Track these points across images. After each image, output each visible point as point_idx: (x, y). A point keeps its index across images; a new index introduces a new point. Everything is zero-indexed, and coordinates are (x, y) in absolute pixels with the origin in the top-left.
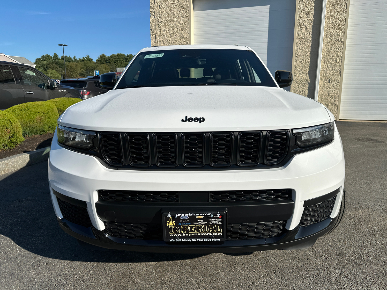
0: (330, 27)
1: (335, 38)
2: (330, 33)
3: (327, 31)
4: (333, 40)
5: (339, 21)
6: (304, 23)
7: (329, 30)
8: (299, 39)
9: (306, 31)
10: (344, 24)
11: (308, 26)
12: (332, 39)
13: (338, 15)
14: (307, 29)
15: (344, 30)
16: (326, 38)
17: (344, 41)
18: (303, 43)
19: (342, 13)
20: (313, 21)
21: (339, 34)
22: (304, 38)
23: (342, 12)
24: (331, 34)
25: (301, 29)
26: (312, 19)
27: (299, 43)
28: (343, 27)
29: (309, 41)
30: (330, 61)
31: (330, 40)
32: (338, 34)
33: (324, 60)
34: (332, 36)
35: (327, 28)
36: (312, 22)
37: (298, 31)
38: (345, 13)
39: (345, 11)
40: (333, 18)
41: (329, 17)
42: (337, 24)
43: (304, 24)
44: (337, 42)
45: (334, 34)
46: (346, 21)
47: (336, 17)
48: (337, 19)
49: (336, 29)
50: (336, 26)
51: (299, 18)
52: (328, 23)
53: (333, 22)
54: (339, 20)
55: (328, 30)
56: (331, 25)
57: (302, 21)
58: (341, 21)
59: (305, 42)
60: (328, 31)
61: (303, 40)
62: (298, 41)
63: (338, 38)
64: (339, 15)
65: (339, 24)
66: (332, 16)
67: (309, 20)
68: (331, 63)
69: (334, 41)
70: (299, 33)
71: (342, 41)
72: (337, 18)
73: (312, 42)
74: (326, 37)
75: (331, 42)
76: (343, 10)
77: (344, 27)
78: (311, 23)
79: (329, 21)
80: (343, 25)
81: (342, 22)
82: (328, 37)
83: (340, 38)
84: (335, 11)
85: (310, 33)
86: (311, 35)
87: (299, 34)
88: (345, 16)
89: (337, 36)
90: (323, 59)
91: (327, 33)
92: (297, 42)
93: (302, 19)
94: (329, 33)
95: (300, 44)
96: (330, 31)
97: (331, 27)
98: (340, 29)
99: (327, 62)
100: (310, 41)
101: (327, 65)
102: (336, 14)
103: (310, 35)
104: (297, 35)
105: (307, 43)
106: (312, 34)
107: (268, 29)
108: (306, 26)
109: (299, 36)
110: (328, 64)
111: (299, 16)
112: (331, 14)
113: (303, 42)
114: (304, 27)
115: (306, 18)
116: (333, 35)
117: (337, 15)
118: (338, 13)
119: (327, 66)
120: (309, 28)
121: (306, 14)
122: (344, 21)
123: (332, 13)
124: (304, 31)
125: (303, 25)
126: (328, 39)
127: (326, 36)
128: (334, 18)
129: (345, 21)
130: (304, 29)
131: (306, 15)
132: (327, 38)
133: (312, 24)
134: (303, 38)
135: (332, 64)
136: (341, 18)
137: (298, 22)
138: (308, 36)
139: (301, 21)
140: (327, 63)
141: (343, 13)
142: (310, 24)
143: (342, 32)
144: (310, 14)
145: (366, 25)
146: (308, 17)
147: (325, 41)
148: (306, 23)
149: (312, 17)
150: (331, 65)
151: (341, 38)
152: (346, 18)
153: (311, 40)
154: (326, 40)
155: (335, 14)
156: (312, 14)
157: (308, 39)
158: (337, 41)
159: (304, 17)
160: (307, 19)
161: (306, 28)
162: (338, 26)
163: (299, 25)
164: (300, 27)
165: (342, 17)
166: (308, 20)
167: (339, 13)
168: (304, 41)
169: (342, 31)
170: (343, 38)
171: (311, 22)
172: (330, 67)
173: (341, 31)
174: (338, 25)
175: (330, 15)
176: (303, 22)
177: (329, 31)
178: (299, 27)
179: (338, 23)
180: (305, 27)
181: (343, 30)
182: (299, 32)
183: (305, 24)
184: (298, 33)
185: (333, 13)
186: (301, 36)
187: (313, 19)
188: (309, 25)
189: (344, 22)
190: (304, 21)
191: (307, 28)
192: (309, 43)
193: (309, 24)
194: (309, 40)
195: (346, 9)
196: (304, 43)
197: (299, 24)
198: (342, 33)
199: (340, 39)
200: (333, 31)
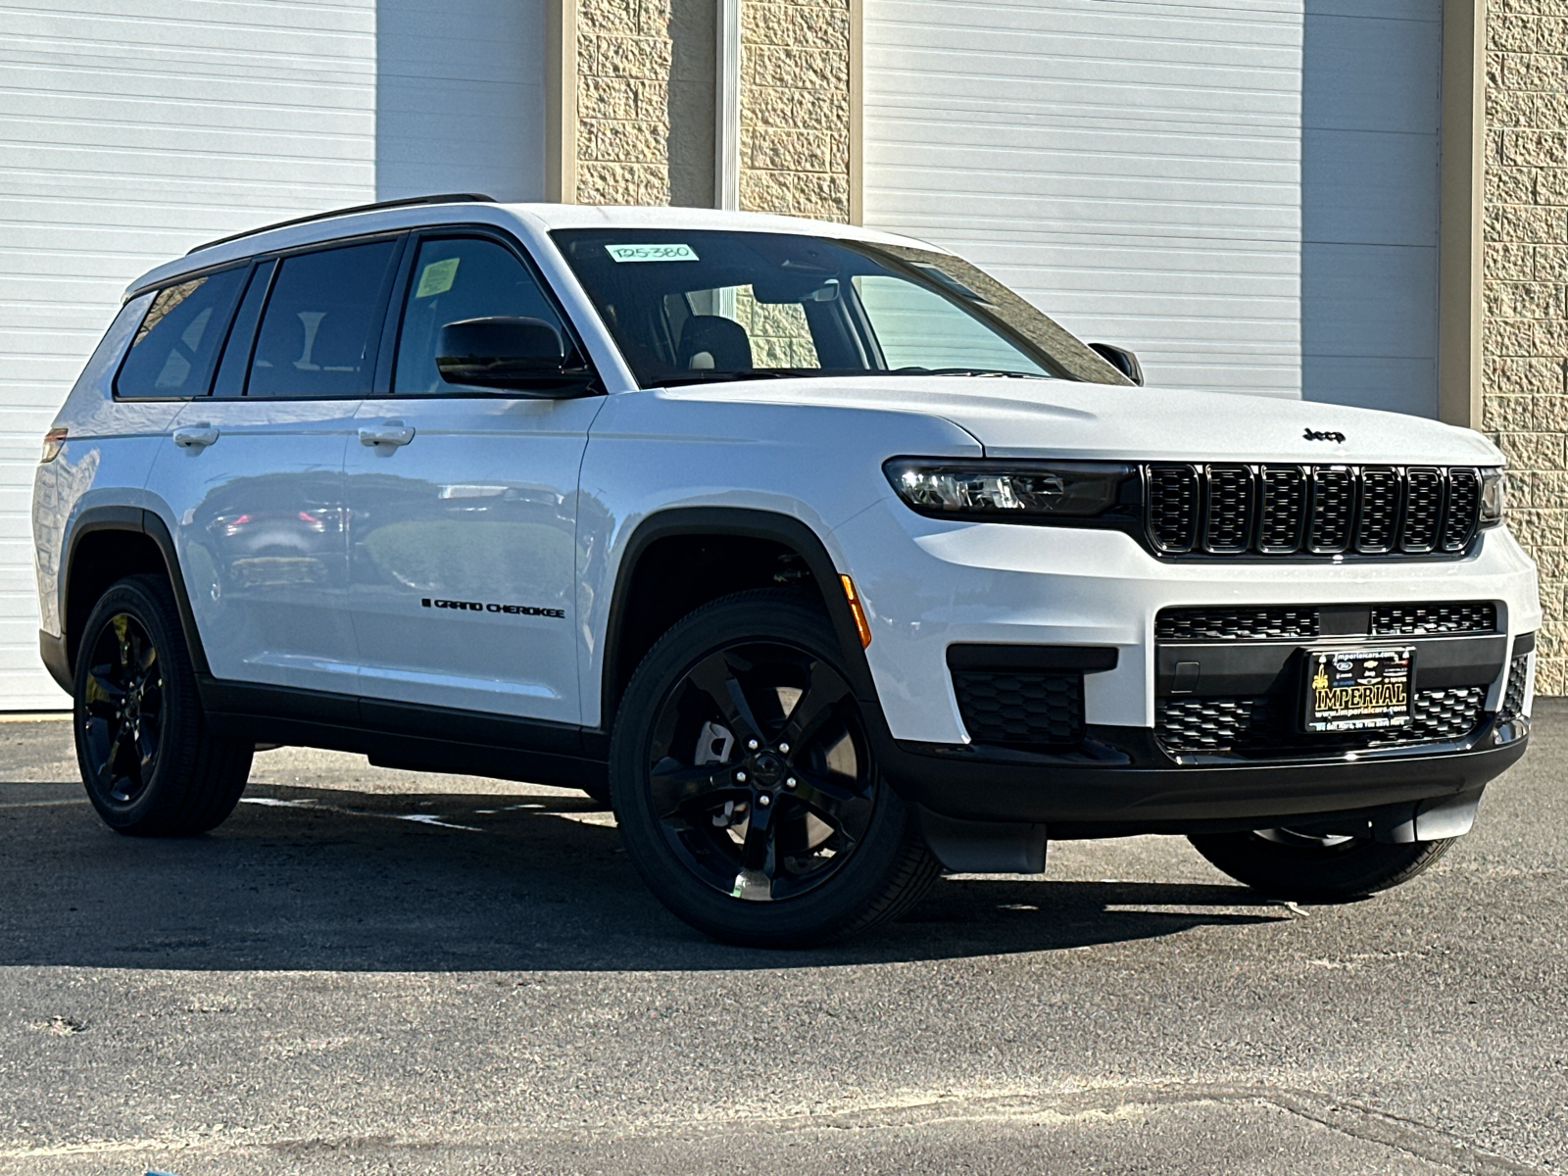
0: (770, 107)
1: (801, 175)
2: (773, 142)
3: (754, 131)
4: (788, 188)
5: (811, 73)
6: (617, 60)
7: (766, 122)
8: (597, 159)
9: (634, 116)
10: (844, 99)
11: (643, 84)
12: (785, 185)
13: (807, 42)
14: (636, 100)
15: (844, 133)
16: (748, 172)
17: (848, 200)
18: (621, 190)
19: (826, 32)
20: (670, 59)
21: (819, 152)
22: (622, 157)
23: (829, 24)
24: (775, 151)
25: (602, 100)
26: (665, 43)
27: (598, 190)
28: (838, 116)
29: (656, 182)
30: (784, 321)
31: (775, 189)
32: (816, 156)
33: (749, 310)
34: (782, 165)
35: (754, 112)
36: (665, 60)
37: (587, 108)
38: (842, 34)
39: (843, 21)
40: (783, 57)
41: (755, 42)
42: (806, 94)
43: (616, 69)
44: (810, 201)
45: (792, 150)
46: (850, 81)
47: (795, 48)
48: (804, 64)
49: (800, 124)
50: (801, 103)
51: (586, 28)
52: (755, 83)
53: (781, 80)
54: (815, 72)
55: (760, 123)
56: (770, 90)
57: (604, 45)
58: (824, 77)
59: (631, 187)
60: (761, 128)
61: (619, 171)
62: (588, 175)
63: (815, 181)
64: (811, 42)
65: (813, 92)
66: (772, 43)
67: (648, 50)
68: (791, 336)
69: (794, 197)
70: (592, 125)
71: (838, 201)
72: (800, 58)
73: (670, 189)
74: (753, 167)
75: (783, 198)
76: (832, 16)
77: (841, 113)
78: (661, 65)
79: (758, 68)
80: (836, 102)
81: (832, 85)
82: (760, 168)
83: (824, 180)
84: (790, 12)
85: (654, 131)
86: (663, 141)
87: (590, 132)
88: (844, 53)
89: (808, 167)
90: (743, 304)
91: (757, 142)
92: (584, 182)
93: (603, 34)
94: (764, 140)
95: (603, 195)
96: (771, 130)
97: (774, 110)
98: (824, 124)
99: (768, 326)
100: (662, 179)
101: (768, 342)
102: (795, 32)
103: (657, 141)
104: (578, 134)
105: (642, 190)
106: (668, 140)
107: (374, 71)
108: (632, 81)
109: (590, 140)
110: (775, 340)
111: (585, 14)
112: (768, 28)
113: (616, 181)
114: (617, 86)
115: (628, 32)
116: (788, 158)
117: (800, 42)
118: (805, 29)
119: (767, 348)
120: (650, 101)
121: (627, 9)
122: (839, 79)
123: (776, 26)
124: (621, 114)
125: (612, 74)
126: (765, 183)
127: (752, 159)
128: (788, 54)
129: (848, 82)
130: (619, 100)
131: (628, 13)
132: (758, 172)
133: (663, 74)
134: (620, 161)
135: (794, 340)
136: (824, 60)
137: (580, 54)
138: (646, 150)
139: (599, 47)
140: (765, 331)
141: (830, 31)
142: (656, 73)
143: (835, 148)
144: (647, 11)
145: (944, 114)
146: (640, 30)
147: (749, 191)
148: (628, 66)
149: (664, 31)
150: (791, 342)
151: (833, 181)
152: (848, 64)
153: (665, 172)
154: (751, 183)
155: (791, 33)
156: (661, 12)
157: (646, 170)
158: (814, 198)
159: (613, 23)
160: (636, 37)
161: (631, 95)
162: (813, 103)
163: (586, 69)
164: (597, 88)
165: (827, 53)
166: (641, 49)
167: (810, 28)
168: (628, 176)
169: (837, 137)
170: (845, 185)
171: (659, 61)
172: (782, 356)
173: (828, 139)
174: (811, 99)
175: (762, 32)
176: (611, 53)
177: (766, 132)
178: (588, 85)
179: (808, 85)
180: (623, 87)
181: (840, 136)
182: (593, 117)
183: (624, 70)
184: (585, 124)
185: (779, 23)
186: (603, 140)
187: (669, 47)
188: (647, 82)
189: (843, 86)
190: (617, 52)
191: (636, 94)
192: (655, 191)
193: (647, 73)
194: (652, 174)
195: (848, 9)
196: (627, 189)
197: (590, 68)
198: (838, 150)
199: (826, 189)
200: (788, 135)
